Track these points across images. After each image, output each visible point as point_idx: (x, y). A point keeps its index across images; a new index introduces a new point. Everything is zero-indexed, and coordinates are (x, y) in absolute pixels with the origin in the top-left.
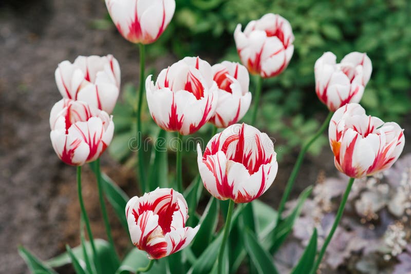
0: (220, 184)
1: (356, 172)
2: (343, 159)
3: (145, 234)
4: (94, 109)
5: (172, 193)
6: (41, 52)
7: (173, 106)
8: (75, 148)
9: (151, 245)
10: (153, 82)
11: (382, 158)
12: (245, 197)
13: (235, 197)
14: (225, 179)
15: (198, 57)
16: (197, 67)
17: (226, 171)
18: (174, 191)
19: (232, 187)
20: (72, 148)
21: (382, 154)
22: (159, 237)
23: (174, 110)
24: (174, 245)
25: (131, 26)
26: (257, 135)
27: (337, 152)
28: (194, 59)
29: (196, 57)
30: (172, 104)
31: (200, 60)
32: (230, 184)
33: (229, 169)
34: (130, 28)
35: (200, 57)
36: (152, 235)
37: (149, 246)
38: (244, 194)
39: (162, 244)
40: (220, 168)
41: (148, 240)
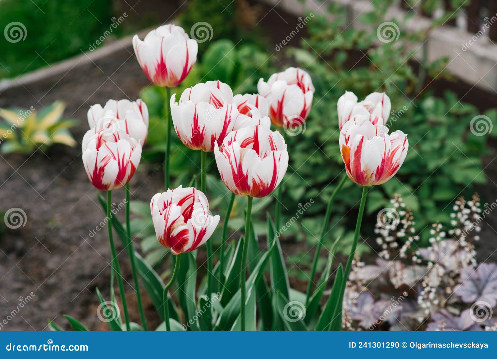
0: (235, 174)
1: (365, 175)
2: (353, 166)
3: (169, 225)
4: (123, 134)
5: (194, 192)
6: (72, 195)
7: (195, 116)
8: (105, 166)
9: (174, 236)
10: (177, 103)
11: (389, 163)
12: (259, 185)
13: (250, 188)
14: (240, 168)
15: (219, 80)
16: (218, 87)
17: (241, 159)
18: (195, 189)
19: (247, 176)
20: (102, 164)
21: (388, 158)
22: (182, 225)
23: (196, 121)
24: (195, 233)
25: (157, 67)
26: (270, 136)
27: (347, 159)
28: (216, 82)
29: (217, 80)
30: (193, 115)
31: (220, 82)
32: (245, 173)
33: (243, 157)
34: (156, 69)
35: (220, 81)
36: (175, 225)
37: (172, 236)
38: (258, 181)
39: (184, 232)
40: (235, 156)
41: (171, 231)
